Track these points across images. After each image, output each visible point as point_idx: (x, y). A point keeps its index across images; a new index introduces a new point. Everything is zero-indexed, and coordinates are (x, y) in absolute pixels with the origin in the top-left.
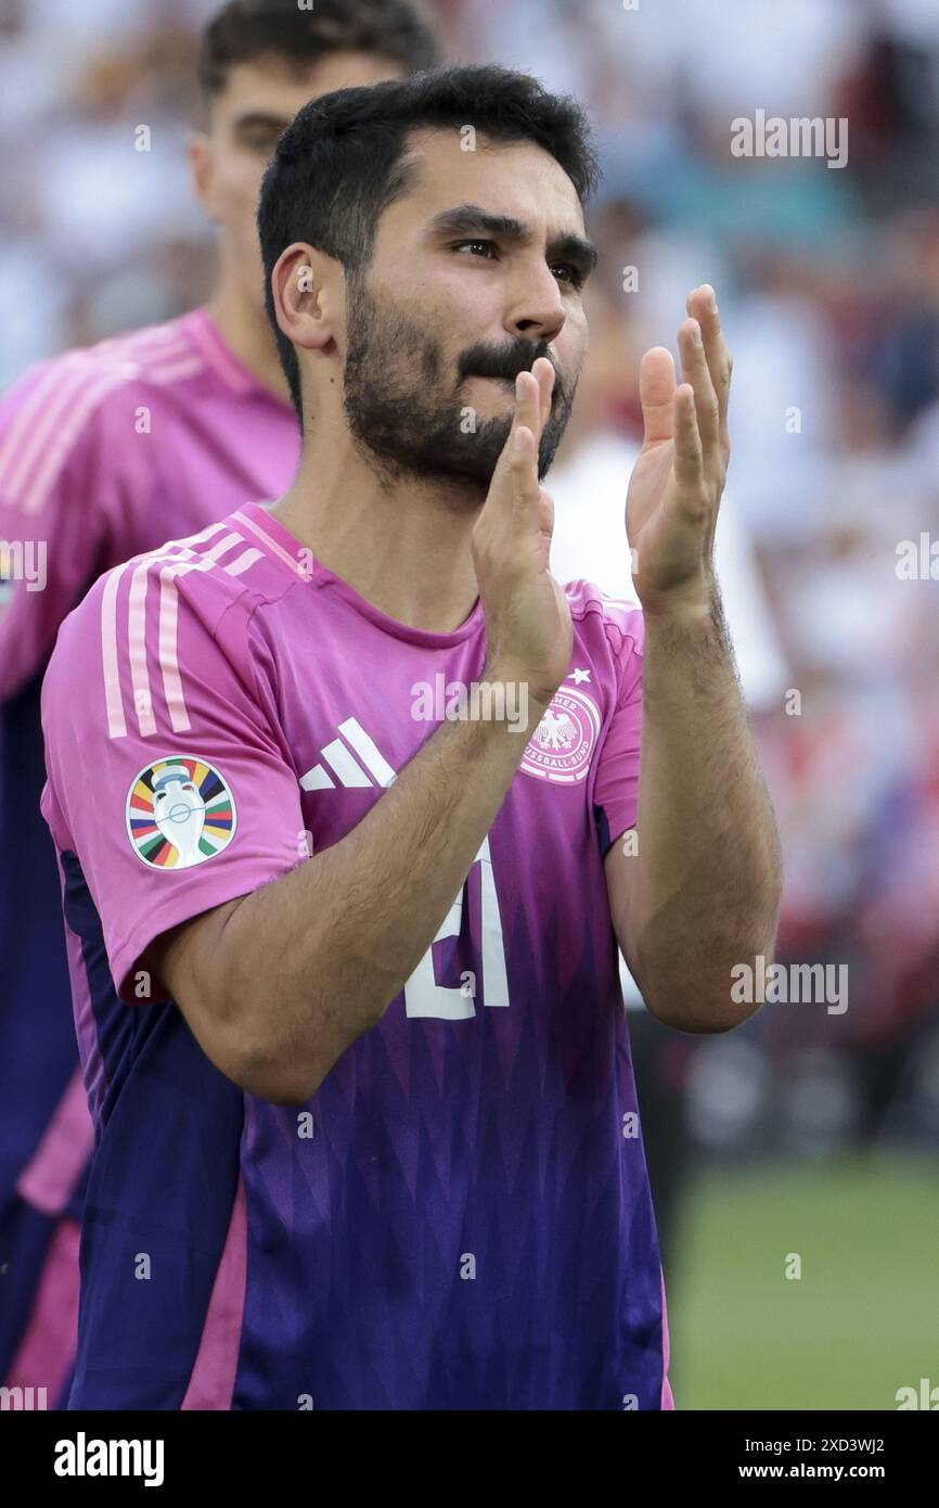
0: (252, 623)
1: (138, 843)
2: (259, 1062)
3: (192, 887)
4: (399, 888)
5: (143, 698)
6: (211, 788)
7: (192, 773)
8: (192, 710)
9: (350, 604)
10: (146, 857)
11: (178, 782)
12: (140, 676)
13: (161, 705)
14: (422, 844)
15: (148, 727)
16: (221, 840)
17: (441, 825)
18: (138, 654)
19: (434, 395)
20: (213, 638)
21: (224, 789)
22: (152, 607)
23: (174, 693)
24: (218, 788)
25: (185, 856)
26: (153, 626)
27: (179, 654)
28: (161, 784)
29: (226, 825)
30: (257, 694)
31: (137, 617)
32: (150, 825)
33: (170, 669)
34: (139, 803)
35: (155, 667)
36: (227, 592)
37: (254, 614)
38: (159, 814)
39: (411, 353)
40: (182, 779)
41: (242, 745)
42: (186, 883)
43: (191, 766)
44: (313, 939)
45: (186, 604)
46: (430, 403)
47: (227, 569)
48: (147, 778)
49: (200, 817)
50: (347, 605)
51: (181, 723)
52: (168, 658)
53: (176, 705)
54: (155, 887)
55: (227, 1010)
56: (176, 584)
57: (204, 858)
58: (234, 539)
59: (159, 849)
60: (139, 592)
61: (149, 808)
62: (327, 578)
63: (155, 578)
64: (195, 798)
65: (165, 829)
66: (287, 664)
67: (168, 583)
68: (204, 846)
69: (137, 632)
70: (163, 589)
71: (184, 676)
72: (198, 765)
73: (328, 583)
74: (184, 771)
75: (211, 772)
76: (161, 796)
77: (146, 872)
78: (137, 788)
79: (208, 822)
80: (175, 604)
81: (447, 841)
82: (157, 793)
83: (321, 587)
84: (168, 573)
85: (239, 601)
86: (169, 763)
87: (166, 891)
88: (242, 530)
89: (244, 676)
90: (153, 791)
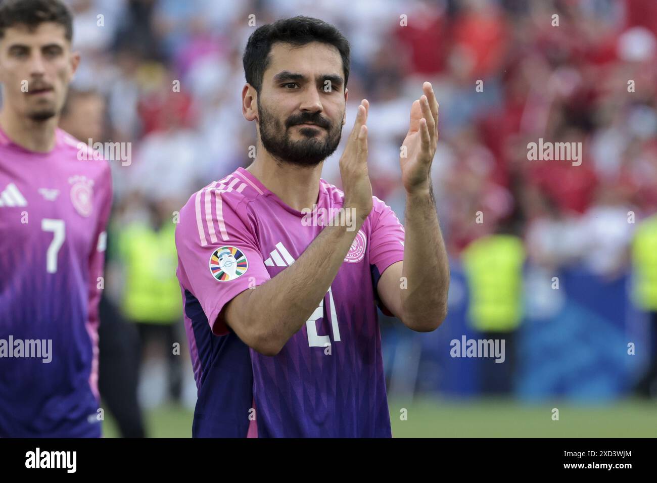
0: (248, 208)
1: (215, 275)
2: (261, 339)
3: (234, 286)
4: (311, 281)
5: (212, 231)
6: (238, 255)
7: (231, 252)
8: (229, 234)
9: (277, 202)
10: (218, 279)
11: (227, 255)
12: (211, 225)
13: (218, 233)
14: (320, 266)
15: (214, 240)
16: (243, 271)
17: (327, 259)
18: (209, 217)
19: (280, 136)
20: (235, 213)
21: (243, 255)
22: (213, 203)
23: (222, 228)
24: (241, 255)
25: (231, 276)
26: (214, 209)
27: (224, 217)
28: (221, 256)
29: (245, 266)
30: (251, 230)
31: (208, 206)
32: (219, 269)
33: (221, 221)
34: (213, 262)
35: (215, 221)
36: (238, 198)
37: (248, 205)
38: (221, 264)
39: (271, 123)
40: (228, 253)
41: (245, 244)
42: (233, 285)
43: (231, 249)
44: (280, 297)
45: (225, 201)
46: (279, 138)
47: (237, 190)
48: (216, 254)
49: (236, 264)
50: (276, 203)
51: (226, 238)
52: (220, 217)
53: (224, 232)
54: (222, 288)
55: (250, 322)
56: (221, 195)
57: (238, 276)
58: (236, 181)
59: (222, 276)
60: (208, 198)
61: (217, 263)
62: (269, 193)
63: (213, 194)
64: (233, 259)
65: (223, 269)
66: (260, 222)
67: (218, 195)
68: (237, 273)
69: (208, 210)
70: (216, 197)
71: (226, 224)
72: (233, 249)
73: (269, 195)
74: (228, 251)
75: (238, 251)
76: (221, 259)
77: (219, 283)
78: (213, 257)
79: (238, 266)
80: (221, 201)
81: (329, 265)
82: (220, 259)
83: (267, 197)
84: (218, 192)
85: (243, 201)
86: (223, 248)
87: (227, 289)
88: (239, 177)
89: (247, 224)
90: (218, 258)
